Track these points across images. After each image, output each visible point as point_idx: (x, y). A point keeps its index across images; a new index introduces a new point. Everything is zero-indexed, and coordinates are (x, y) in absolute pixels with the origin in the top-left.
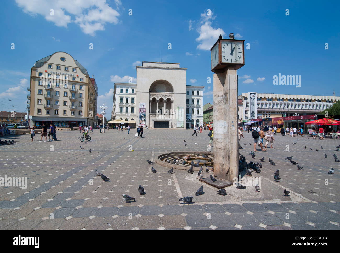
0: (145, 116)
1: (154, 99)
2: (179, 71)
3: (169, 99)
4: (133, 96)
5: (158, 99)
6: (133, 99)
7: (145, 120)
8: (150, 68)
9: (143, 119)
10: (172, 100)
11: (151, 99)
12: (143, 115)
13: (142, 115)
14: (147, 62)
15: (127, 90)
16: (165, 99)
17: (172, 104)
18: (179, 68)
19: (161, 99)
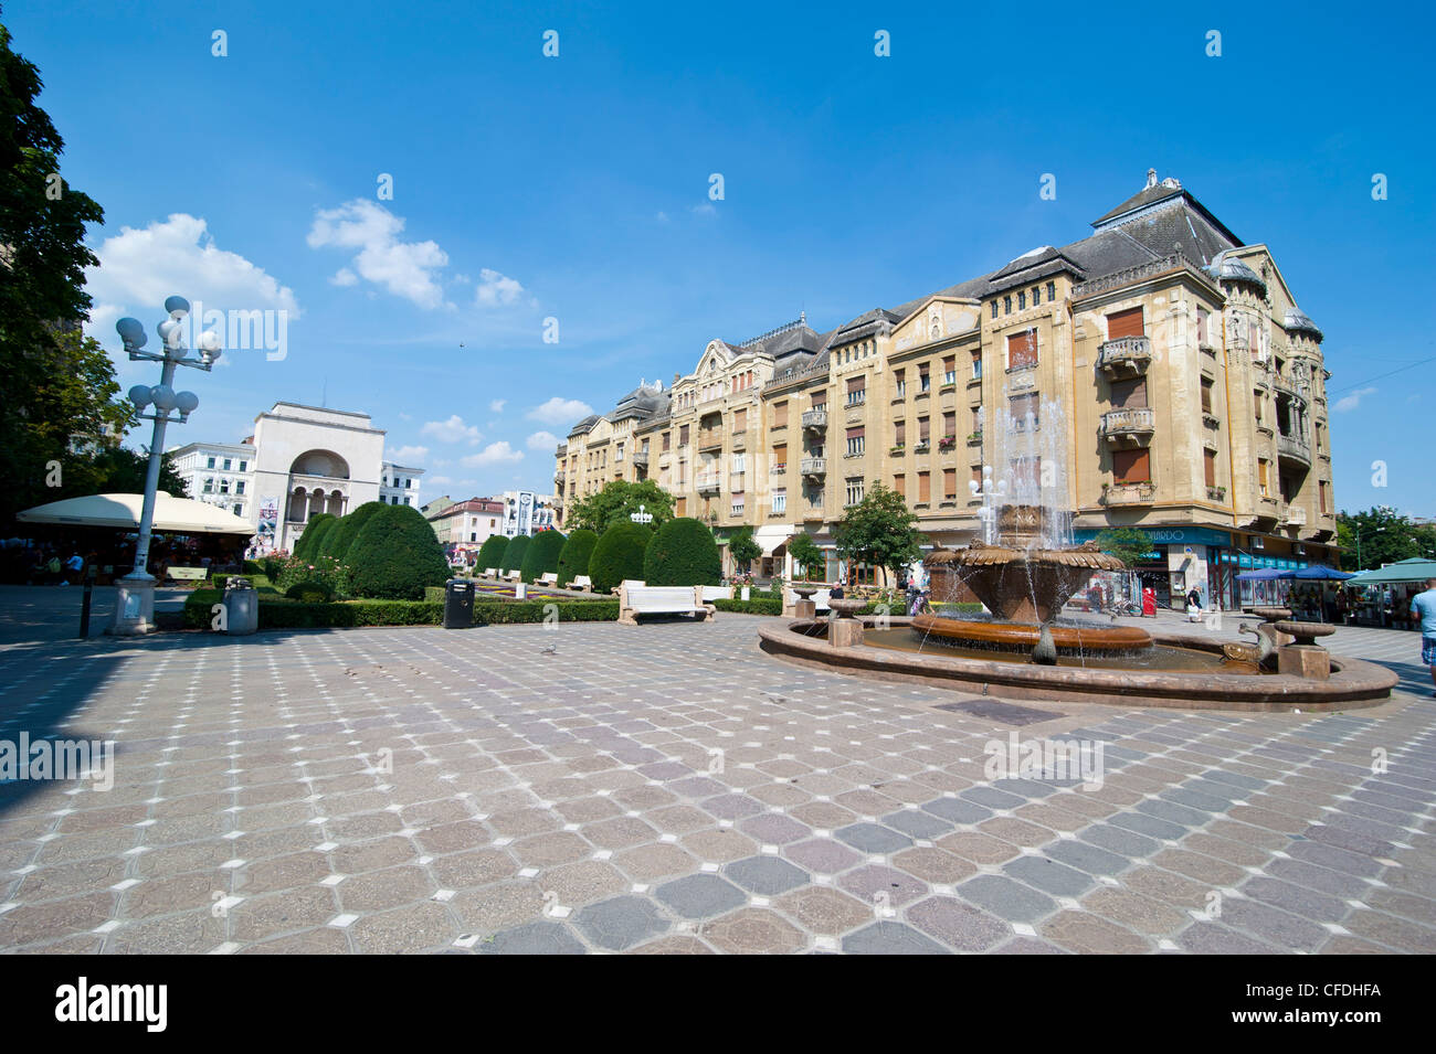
0: (273, 526)
1: (301, 491)
2: (368, 435)
3: (337, 494)
4: (242, 477)
5: (310, 490)
6: (241, 485)
7: (272, 537)
8: (296, 420)
9: (266, 533)
10: (344, 494)
11: (293, 490)
12: (270, 524)
13: (266, 525)
14: (291, 405)
15: (228, 463)
16: (328, 492)
17: (344, 503)
18: (368, 428)
19: (319, 492)
